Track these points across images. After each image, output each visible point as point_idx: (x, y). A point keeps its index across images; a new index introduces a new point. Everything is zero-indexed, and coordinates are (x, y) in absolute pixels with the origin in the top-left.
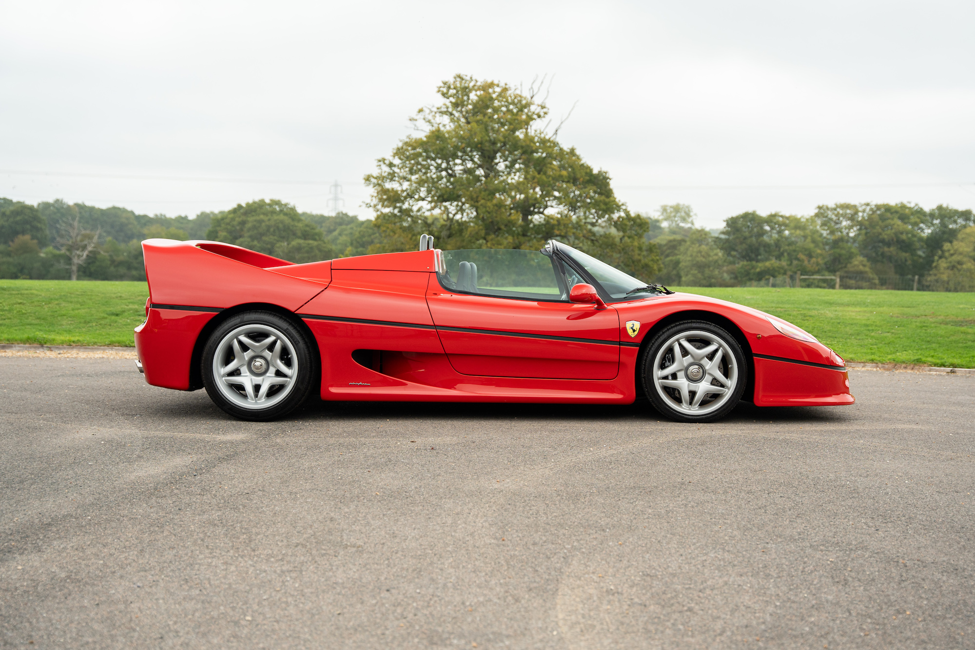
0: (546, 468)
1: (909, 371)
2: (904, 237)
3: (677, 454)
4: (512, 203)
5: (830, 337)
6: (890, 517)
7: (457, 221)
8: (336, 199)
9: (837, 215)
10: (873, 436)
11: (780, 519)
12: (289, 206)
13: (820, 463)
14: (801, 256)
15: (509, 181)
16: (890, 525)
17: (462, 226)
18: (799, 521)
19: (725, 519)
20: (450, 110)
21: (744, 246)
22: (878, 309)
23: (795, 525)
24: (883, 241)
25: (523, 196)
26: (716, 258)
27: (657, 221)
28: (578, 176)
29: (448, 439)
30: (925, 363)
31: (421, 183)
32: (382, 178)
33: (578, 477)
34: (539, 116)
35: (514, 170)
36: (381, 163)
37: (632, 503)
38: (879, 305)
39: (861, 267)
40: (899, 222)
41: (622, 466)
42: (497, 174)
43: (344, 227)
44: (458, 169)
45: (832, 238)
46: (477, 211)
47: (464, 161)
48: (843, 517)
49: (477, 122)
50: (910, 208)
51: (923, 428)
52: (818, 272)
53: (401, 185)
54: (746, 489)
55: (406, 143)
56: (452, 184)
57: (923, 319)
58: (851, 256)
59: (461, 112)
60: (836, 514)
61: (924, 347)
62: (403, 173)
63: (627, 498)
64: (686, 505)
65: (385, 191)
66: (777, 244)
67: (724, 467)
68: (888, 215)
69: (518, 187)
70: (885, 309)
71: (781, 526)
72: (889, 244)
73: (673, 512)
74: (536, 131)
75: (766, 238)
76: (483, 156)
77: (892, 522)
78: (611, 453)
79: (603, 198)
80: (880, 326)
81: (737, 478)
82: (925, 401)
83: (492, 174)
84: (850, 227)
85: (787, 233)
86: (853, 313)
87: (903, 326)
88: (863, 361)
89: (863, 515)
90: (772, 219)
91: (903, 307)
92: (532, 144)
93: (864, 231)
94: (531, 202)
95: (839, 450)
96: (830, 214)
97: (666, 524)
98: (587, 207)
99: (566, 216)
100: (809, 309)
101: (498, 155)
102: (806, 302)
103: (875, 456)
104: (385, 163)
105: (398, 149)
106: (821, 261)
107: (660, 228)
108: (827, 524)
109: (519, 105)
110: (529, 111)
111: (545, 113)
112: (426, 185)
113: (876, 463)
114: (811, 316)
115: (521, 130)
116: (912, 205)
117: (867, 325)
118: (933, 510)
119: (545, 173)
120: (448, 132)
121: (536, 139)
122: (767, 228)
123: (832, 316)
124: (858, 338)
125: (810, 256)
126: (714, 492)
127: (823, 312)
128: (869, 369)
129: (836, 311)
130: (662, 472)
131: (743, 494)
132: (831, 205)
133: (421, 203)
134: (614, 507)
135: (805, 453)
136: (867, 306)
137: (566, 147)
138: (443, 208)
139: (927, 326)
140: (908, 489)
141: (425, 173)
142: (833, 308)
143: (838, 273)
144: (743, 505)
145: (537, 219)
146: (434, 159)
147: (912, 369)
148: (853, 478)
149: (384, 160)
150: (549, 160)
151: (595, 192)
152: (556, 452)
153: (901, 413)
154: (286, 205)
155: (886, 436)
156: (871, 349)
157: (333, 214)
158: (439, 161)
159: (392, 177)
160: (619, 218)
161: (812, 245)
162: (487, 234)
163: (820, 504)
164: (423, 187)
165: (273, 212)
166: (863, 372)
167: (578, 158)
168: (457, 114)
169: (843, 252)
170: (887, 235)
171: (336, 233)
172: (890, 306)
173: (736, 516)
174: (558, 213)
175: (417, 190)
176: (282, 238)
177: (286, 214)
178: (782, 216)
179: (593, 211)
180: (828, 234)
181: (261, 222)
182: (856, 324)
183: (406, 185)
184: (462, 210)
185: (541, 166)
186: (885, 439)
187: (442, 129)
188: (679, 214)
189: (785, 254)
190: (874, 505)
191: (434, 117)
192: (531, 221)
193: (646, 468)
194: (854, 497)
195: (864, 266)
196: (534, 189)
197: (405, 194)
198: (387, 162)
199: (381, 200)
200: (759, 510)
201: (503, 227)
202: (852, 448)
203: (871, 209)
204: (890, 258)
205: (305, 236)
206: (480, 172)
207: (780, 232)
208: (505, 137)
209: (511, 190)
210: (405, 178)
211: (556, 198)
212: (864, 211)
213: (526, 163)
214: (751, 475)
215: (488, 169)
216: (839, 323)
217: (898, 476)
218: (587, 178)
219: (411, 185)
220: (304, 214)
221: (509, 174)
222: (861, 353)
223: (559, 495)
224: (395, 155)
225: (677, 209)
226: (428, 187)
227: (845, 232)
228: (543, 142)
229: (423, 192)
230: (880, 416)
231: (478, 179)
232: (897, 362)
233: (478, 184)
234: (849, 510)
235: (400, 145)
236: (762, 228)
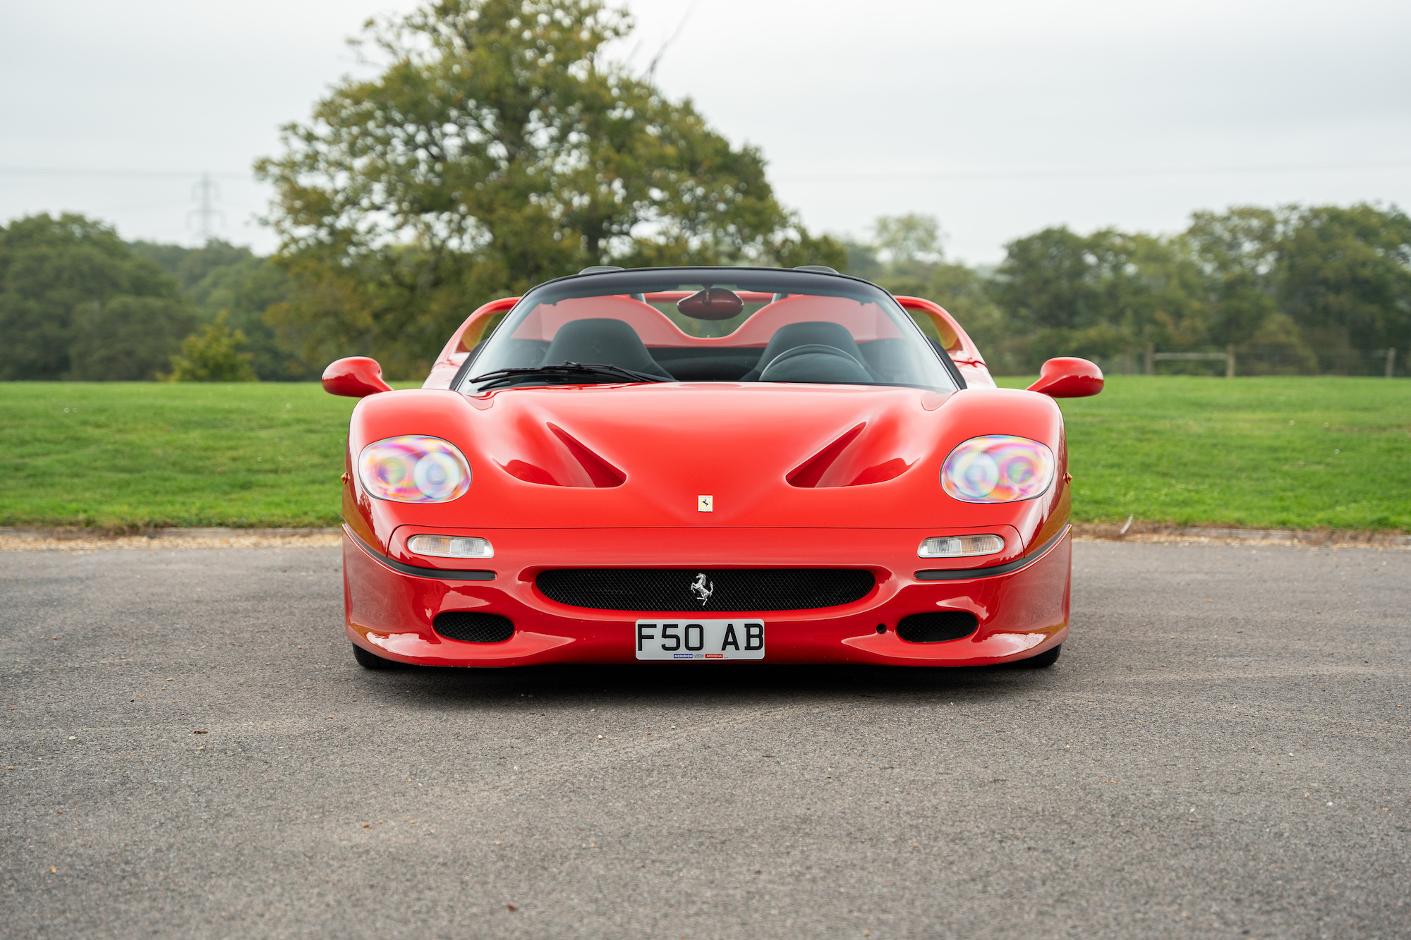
0: (495, 788)
1: (1363, 546)
2: (1366, 273)
3: (809, 747)
4: (565, 214)
5: (1195, 475)
6: (1281, 897)
7: (452, 253)
8: (206, 211)
9: (1233, 231)
10: (1264, 693)
11: (1016, 908)
12: (102, 228)
13: (1134, 761)
14: (1161, 316)
15: (558, 168)
16: (1277, 918)
17: (461, 261)
18: (1061, 911)
19: (884, 911)
20: (432, 20)
21: (1045, 298)
22: (1302, 415)
23: (1049, 922)
24: (1325, 282)
25: (586, 200)
26: (986, 322)
27: (869, 250)
28: (700, 155)
29: (288, 723)
30: (1394, 526)
31: (373, 173)
32: (292, 165)
33: (563, 809)
34: (617, 33)
35: (567, 146)
36: (289, 133)
37: (670, 875)
38: (1305, 406)
39: (1282, 338)
40: (1359, 244)
41: (674, 779)
42: (533, 153)
43: (222, 269)
44: (452, 144)
45: (1222, 277)
46: (491, 231)
47: (462, 127)
48: (1169, 899)
49: (489, 46)
50: (1380, 215)
51: (1379, 673)
52: (1195, 347)
53: (332, 178)
54: (950, 830)
55: (342, 94)
56: (438, 175)
57: (1393, 433)
58: (1260, 315)
59: (454, 25)
60: (1152, 892)
61: (1394, 492)
62: (335, 152)
63: (661, 862)
64: (798, 877)
65: (296, 192)
66: (1113, 291)
67: (911, 775)
68: (1336, 228)
69: (577, 181)
70: (1315, 415)
71: (1014, 926)
72: (1337, 288)
73: (762, 896)
74: (610, 64)
75: (1088, 280)
76: (502, 118)
77: (1282, 909)
78: (658, 748)
79: (751, 201)
80: (1303, 451)
81: (935, 801)
82: (1389, 611)
83: (521, 155)
84: (1259, 255)
85: (1130, 269)
86: (1246, 425)
87: (1352, 449)
88: (1263, 524)
89: (1216, 894)
90: (1099, 242)
91: (1353, 409)
92: (603, 92)
93: (1285, 263)
94: (603, 211)
95: (1183, 730)
96: (1218, 229)
97: (737, 928)
98: (720, 220)
99: (677, 239)
100: (1153, 418)
101: (534, 115)
102: (1150, 404)
103: (1264, 742)
104: (296, 134)
105: (324, 104)
106: (1200, 324)
107: (873, 264)
108: (1127, 919)
109: (575, 12)
110: (596, 22)
111: (630, 27)
112: (384, 177)
113: (1262, 758)
114: (1155, 432)
115: (579, 63)
116: (1384, 208)
117: (1274, 450)
118: (1384, 875)
119: (631, 151)
120: (429, 68)
121: (612, 81)
122: (1090, 259)
123: (1201, 431)
124: (1255, 475)
125: (1178, 315)
126: (875, 840)
127: (1180, 422)
128: (1276, 541)
129: (1209, 420)
130: (764, 791)
131: (941, 843)
132: (1220, 209)
133: (373, 216)
134: (625, 886)
135: (1104, 738)
136: (1277, 409)
137: (674, 97)
138: (421, 226)
139: (1401, 449)
140: (1329, 824)
141: (383, 154)
142: (1207, 415)
143: (1231, 348)
144: (936, 872)
145: (618, 247)
146: (401, 125)
147: (1369, 540)
148: (1205, 798)
149: (293, 127)
150: (639, 124)
151: (737, 190)
152: (529, 749)
153: (1333, 640)
154: (95, 224)
155: (1292, 694)
156: (1281, 499)
157: (199, 243)
158: (411, 128)
159: (312, 161)
160: (786, 241)
161: (1181, 294)
162: (514, 278)
163: (1119, 865)
164: (378, 180)
165: (68, 239)
166: (1262, 549)
167: (699, 120)
168: (444, 29)
169: (1245, 306)
170: (1330, 270)
171: (206, 282)
172: (1327, 408)
173: (912, 902)
174: (660, 233)
175: (367, 190)
176: (90, 293)
177: (95, 243)
178: (1121, 235)
179: (732, 228)
180: (1215, 270)
181: (42, 259)
182: (1251, 447)
183: (342, 179)
184: (460, 230)
185: (623, 135)
186: (1290, 700)
187: (416, 61)
188: (913, 235)
189: (1129, 313)
190: (1245, 865)
191: (399, 36)
192: (605, 251)
193: (729, 783)
194: (1200, 846)
195: (1288, 333)
196: (610, 184)
197: (340, 198)
198: (302, 131)
199: (291, 210)
200: (971, 885)
201: (545, 263)
202: (1211, 724)
203: (1302, 218)
204: (1340, 317)
205: (139, 288)
206: (498, 150)
207: (1117, 268)
208: (546, 76)
209: (562, 186)
210: (340, 165)
211: (654, 203)
212: (1286, 222)
213: (594, 130)
214: (970, 794)
215: (512, 143)
216: (1215, 446)
217: (1310, 788)
218: (718, 160)
219: (352, 179)
220: (139, 244)
221: (557, 154)
222: (1260, 508)
223: (502, 858)
224: (318, 115)
225: (909, 224)
226: (389, 182)
227: (1248, 262)
228: (626, 86)
229: (378, 192)
230: (1285, 648)
231: (492, 164)
232: (1337, 526)
233: (494, 175)
234: (1185, 880)
235: (328, 95)
236: (1079, 260)
